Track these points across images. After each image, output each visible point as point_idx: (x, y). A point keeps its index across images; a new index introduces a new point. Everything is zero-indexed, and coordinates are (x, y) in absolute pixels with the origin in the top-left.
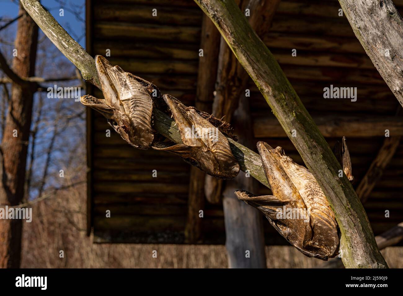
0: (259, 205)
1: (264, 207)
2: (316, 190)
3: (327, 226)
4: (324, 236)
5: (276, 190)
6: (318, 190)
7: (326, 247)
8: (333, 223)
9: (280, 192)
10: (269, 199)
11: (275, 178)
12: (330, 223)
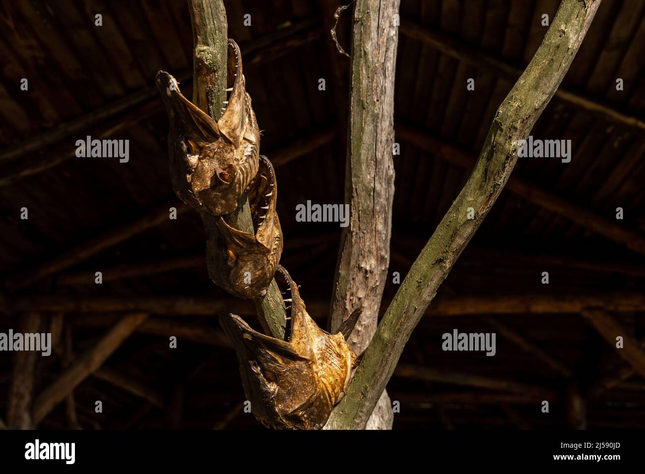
0: (264, 346)
1: (268, 351)
2: (326, 355)
3: (327, 401)
4: (318, 410)
5: (298, 340)
6: (328, 357)
7: (310, 423)
8: (333, 399)
9: (302, 345)
10: (287, 346)
11: (303, 326)
12: (330, 398)
